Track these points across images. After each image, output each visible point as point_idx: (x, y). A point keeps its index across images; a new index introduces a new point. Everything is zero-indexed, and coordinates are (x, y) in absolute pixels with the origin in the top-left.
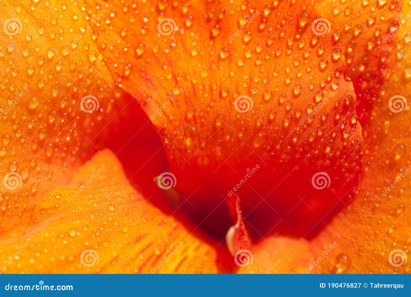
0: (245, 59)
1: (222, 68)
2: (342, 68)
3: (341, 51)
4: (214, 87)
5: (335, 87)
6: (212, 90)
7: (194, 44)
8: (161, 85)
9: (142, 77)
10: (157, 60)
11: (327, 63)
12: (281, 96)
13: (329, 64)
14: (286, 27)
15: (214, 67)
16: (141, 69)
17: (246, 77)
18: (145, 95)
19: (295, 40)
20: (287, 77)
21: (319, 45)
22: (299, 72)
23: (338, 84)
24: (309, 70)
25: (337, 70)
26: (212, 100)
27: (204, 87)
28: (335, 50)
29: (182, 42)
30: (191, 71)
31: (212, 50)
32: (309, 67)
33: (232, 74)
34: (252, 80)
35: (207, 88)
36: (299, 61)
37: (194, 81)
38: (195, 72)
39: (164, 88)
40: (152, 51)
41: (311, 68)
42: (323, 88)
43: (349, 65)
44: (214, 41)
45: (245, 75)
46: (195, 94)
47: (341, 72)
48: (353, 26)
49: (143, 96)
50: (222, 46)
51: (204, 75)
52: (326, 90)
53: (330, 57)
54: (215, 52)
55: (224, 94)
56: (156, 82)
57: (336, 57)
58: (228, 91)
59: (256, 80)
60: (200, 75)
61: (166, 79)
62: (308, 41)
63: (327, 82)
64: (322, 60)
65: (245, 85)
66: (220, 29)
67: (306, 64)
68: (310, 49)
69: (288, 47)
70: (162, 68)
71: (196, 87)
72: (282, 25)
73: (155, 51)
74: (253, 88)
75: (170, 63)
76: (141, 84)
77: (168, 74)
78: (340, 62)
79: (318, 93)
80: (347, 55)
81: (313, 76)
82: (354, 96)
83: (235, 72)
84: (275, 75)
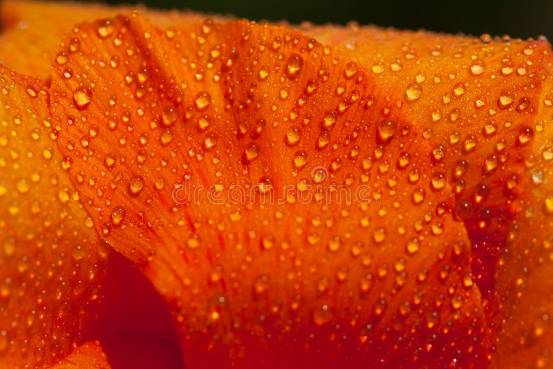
1: (262, 207)
2: (447, 203)
3: (444, 177)
4: (252, 235)
5: (436, 230)
6: (247, 238)
7: (219, 174)
8: (170, 236)
9: (140, 226)
10: (163, 201)
11: (424, 194)
12: (355, 244)
13: (427, 196)
14: (359, 142)
15: (250, 206)
16: (139, 216)
17: (299, 220)
18: (145, 254)
19: (374, 160)
20: (364, 216)
21: (410, 167)
22: (381, 208)
23: (442, 227)
24: (397, 205)
25: (440, 206)
26: (249, 253)
27: (236, 235)
28: (436, 176)
29: (200, 172)
30: (215, 214)
31: (247, 183)
32: (396, 201)
33: (279, 215)
34: (309, 223)
35: (240, 236)
36: (381, 193)
37: (221, 228)
38: (221, 215)
39: (175, 240)
40: (154, 187)
41: (400, 203)
42: (420, 232)
43: (458, 196)
44: (248, 169)
45: (299, 215)
46: (222, 246)
47: (446, 208)
48: (463, 136)
49: (141, 255)
50: (261, 176)
51: (235, 217)
52: (425, 236)
53: (428, 185)
54: (251, 184)
55: (267, 245)
56: (161, 231)
57: (437, 184)
58: (273, 241)
59: (316, 223)
60: (230, 219)
61: (176, 225)
62: (393, 163)
63: (425, 223)
64: (417, 190)
65: (299, 232)
66: (258, 150)
67: (393, 196)
68: (398, 173)
69: (363, 171)
70: (171, 211)
71: (224, 235)
72: (353, 139)
73: (159, 186)
74: (312, 235)
75: (184, 205)
76: (139, 237)
77: (180, 219)
78: (445, 193)
79: (412, 240)
80: (455, 180)
81: (404, 215)
82: (468, 243)
83: (283, 213)
84: (344, 213)
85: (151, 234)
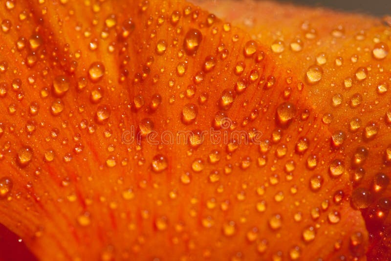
0: (192, 173)
1: (156, 186)
2: (345, 191)
3: (343, 164)
4: (145, 215)
5: (333, 219)
6: (140, 218)
7: (111, 149)
8: (59, 211)
9: (27, 199)
10: (52, 174)
11: (322, 181)
12: (250, 229)
13: (324, 183)
14: (257, 123)
15: (143, 184)
16: (26, 188)
17: (194, 201)
18: (33, 228)
19: (272, 143)
20: (260, 201)
21: (308, 153)
22: (277, 193)
23: (339, 215)
24: (294, 191)
25: (337, 193)
26: (142, 234)
27: (128, 214)
28: (335, 163)
29: (91, 145)
30: (107, 191)
31: (140, 159)
32: (293, 186)
33: (173, 195)
34: (203, 204)
35: (133, 216)
36: (278, 178)
37: (113, 206)
38: (114, 192)
39: (65, 216)
40: (44, 158)
41: (297, 189)
42: (316, 220)
43: (356, 184)
44: (141, 146)
45: (193, 197)
46: (114, 225)
47: (343, 196)
48: (364, 124)
49: (28, 229)
50: (155, 153)
51: (128, 195)
52: (321, 224)
53: (326, 171)
54: (144, 161)
55: (161, 226)
56: (50, 207)
57: (336, 172)
58: (167, 222)
59: (211, 205)
60: (122, 196)
61: (66, 201)
62: (291, 147)
63: (321, 211)
64: (315, 177)
65: (193, 214)
66: (152, 126)
67: (289, 181)
68: (296, 158)
69: (261, 154)
70: (61, 185)
71: (116, 214)
72: (251, 120)
73: (49, 158)
74: (206, 217)
75: (73, 178)
76: (26, 210)
77: (71, 194)
78: (342, 180)
79: (307, 227)
80: (354, 167)
81: (301, 202)
82: (366, 233)
83: (177, 193)
84: (241, 197)
85: (39, 209)
